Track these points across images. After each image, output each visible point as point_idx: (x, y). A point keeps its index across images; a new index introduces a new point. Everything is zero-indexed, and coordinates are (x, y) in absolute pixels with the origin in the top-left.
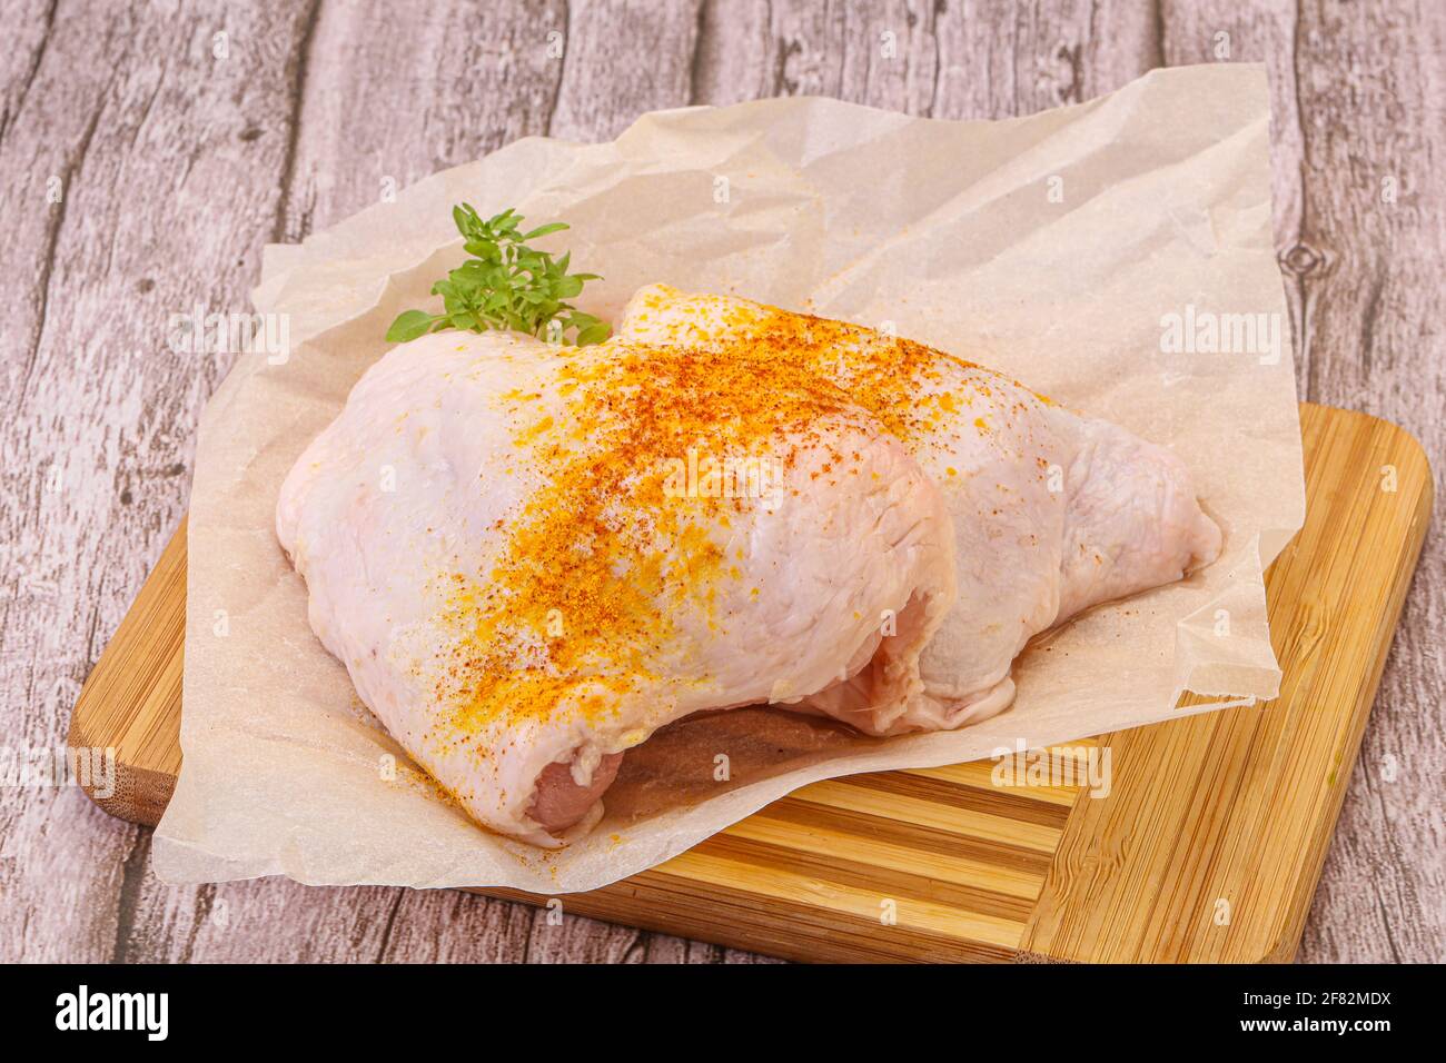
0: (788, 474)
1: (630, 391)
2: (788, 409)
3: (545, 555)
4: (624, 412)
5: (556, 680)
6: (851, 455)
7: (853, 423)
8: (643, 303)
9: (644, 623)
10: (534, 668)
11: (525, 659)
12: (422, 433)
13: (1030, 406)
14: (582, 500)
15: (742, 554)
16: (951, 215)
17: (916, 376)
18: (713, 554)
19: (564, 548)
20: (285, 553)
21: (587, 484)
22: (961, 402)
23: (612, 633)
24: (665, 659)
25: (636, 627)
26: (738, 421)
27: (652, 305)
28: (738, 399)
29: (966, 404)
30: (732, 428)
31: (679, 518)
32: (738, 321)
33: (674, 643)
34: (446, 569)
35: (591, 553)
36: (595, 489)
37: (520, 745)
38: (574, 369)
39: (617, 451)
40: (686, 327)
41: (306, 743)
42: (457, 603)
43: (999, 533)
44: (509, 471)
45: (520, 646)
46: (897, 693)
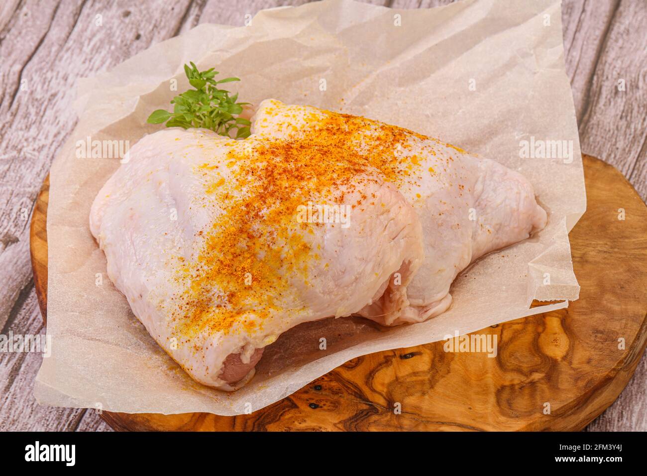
1: (262, 165)
2: (339, 172)
3: (224, 249)
4: (260, 176)
5: (232, 312)
6: (371, 195)
7: (371, 178)
8: (265, 112)
9: (273, 282)
10: (221, 306)
11: (216, 301)
12: (160, 184)
13: (454, 157)
14: (241, 221)
15: (321, 247)
16: (409, 56)
18: (306, 248)
19: (233, 246)
20: (95, 239)
21: (243, 214)
22: (422, 160)
23: (258, 288)
24: (284, 300)
26: (315, 180)
27: (269, 113)
28: (314, 168)
29: (424, 160)
30: (312, 184)
31: (289, 229)
32: (311, 121)
33: (288, 292)
34: (175, 255)
35: (246, 248)
36: (247, 216)
37: (215, 345)
38: (234, 153)
39: (257, 196)
40: (286, 125)
41: (108, 342)
42: (181, 272)
43: (442, 225)
44: (204, 207)
45: (213, 295)
46: (396, 307)
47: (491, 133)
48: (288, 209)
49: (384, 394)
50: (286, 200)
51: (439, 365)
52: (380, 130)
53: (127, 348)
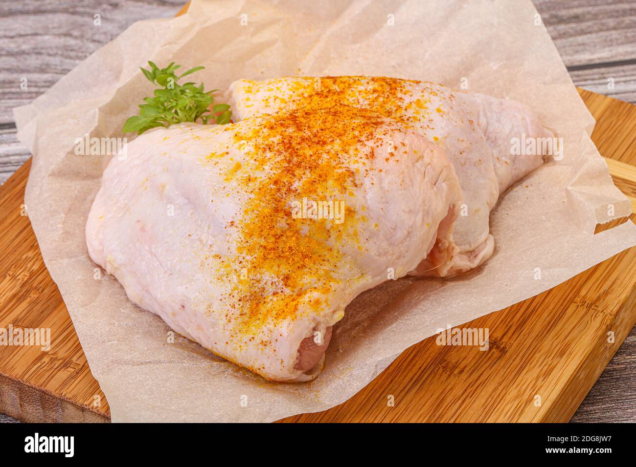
0: (373, 162)
1: (277, 139)
2: (359, 129)
3: (263, 233)
5: (291, 296)
6: (400, 145)
7: (393, 128)
9: (325, 255)
10: (277, 293)
12: (163, 187)
13: (454, 94)
14: (273, 200)
15: (365, 208)
17: (399, 95)
18: (350, 212)
19: (272, 228)
20: (99, 266)
21: (273, 192)
22: (426, 102)
23: (312, 264)
24: (341, 271)
25: (322, 258)
26: (338, 141)
27: (249, 91)
28: (332, 131)
29: (428, 103)
30: (337, 146)
32: (297, 89)
33: (343, 262)
34: (208, 254)
35: (287, 227)
36: (278, 194)
37: (285, 334)
38: (240, 135)
39: (283, 171)
40: (273, 99)
41: (160, 362)
42: (223, 270)
43: (465, 164)
44: (227, 195)
45: (266, 284)
46: (448, 257)
47: (466, 69)
48: (320, 176)
50: (315, 168)
52: (372, 82)
53: (183, 363)
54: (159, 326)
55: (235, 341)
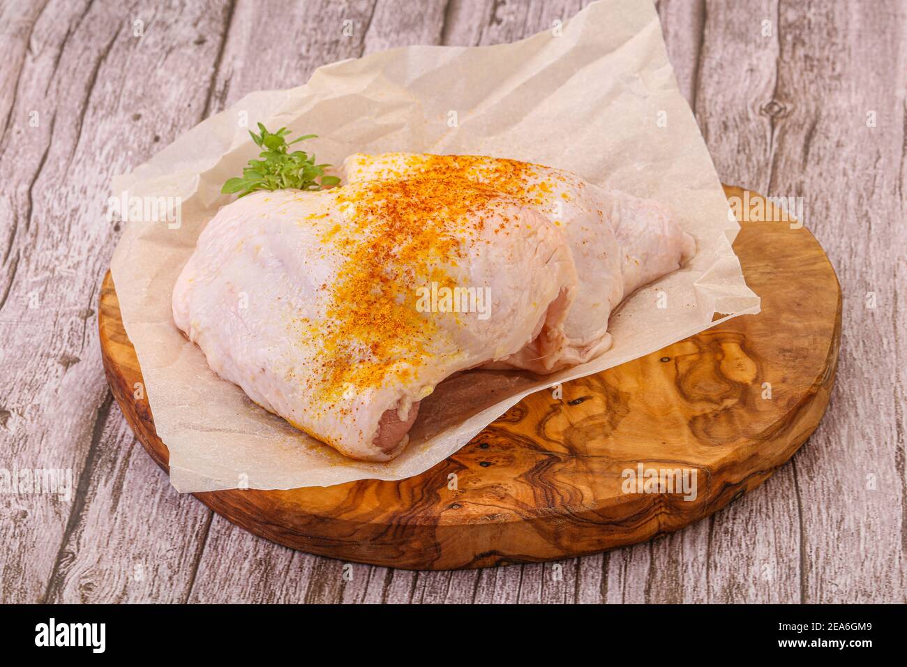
0: (481, 232)
1: (381, 203)
2: (471, 199)
3: (355, 298)
5: (379, 364)
6: (513, 218)
7: (507, 201)
8: (356, 165)
9: (419, 327)
10: (364, 361)
12: (258, 249)
14: (370, 265)
16: (495, 99)
17: (523, 176)
18: (451, 282)
19: (365, 293)
21: (371, 256)
22: (551, 186)
23: (404, 335)
24: (435, 345)
25: (416, 329)
26: (446, 209)
27: (362, 163)
28: (441, 198)
29: (554, 187)
30: (444, 213)
31: (428, 265)
32: (414, 163)
33: (438, 335)
34: (296, 317)
35: (382, 293)
36: (376, 259)
37: (367, 403)
38: (343, 197)
39: (383, 235)
40: (387, 171)
41: (230, 431)
42: (309, 333)
43: (587, 254)
44: (322, 257)
45: (353, 350)
46: (556, 346)
47: (607, 168)
48: (422, 243)
49: (561, 442)
50: (418, 234)
51: (615, 406)
52: (496, 163)
53: (254, 434)
54: (236, 396)
55: (313, 408)
